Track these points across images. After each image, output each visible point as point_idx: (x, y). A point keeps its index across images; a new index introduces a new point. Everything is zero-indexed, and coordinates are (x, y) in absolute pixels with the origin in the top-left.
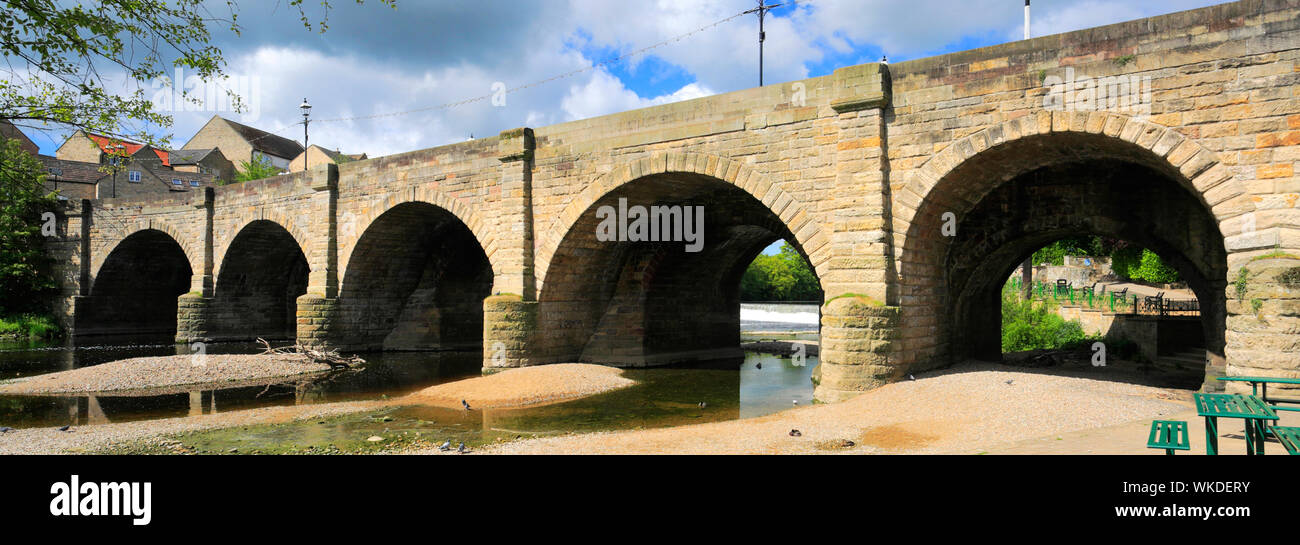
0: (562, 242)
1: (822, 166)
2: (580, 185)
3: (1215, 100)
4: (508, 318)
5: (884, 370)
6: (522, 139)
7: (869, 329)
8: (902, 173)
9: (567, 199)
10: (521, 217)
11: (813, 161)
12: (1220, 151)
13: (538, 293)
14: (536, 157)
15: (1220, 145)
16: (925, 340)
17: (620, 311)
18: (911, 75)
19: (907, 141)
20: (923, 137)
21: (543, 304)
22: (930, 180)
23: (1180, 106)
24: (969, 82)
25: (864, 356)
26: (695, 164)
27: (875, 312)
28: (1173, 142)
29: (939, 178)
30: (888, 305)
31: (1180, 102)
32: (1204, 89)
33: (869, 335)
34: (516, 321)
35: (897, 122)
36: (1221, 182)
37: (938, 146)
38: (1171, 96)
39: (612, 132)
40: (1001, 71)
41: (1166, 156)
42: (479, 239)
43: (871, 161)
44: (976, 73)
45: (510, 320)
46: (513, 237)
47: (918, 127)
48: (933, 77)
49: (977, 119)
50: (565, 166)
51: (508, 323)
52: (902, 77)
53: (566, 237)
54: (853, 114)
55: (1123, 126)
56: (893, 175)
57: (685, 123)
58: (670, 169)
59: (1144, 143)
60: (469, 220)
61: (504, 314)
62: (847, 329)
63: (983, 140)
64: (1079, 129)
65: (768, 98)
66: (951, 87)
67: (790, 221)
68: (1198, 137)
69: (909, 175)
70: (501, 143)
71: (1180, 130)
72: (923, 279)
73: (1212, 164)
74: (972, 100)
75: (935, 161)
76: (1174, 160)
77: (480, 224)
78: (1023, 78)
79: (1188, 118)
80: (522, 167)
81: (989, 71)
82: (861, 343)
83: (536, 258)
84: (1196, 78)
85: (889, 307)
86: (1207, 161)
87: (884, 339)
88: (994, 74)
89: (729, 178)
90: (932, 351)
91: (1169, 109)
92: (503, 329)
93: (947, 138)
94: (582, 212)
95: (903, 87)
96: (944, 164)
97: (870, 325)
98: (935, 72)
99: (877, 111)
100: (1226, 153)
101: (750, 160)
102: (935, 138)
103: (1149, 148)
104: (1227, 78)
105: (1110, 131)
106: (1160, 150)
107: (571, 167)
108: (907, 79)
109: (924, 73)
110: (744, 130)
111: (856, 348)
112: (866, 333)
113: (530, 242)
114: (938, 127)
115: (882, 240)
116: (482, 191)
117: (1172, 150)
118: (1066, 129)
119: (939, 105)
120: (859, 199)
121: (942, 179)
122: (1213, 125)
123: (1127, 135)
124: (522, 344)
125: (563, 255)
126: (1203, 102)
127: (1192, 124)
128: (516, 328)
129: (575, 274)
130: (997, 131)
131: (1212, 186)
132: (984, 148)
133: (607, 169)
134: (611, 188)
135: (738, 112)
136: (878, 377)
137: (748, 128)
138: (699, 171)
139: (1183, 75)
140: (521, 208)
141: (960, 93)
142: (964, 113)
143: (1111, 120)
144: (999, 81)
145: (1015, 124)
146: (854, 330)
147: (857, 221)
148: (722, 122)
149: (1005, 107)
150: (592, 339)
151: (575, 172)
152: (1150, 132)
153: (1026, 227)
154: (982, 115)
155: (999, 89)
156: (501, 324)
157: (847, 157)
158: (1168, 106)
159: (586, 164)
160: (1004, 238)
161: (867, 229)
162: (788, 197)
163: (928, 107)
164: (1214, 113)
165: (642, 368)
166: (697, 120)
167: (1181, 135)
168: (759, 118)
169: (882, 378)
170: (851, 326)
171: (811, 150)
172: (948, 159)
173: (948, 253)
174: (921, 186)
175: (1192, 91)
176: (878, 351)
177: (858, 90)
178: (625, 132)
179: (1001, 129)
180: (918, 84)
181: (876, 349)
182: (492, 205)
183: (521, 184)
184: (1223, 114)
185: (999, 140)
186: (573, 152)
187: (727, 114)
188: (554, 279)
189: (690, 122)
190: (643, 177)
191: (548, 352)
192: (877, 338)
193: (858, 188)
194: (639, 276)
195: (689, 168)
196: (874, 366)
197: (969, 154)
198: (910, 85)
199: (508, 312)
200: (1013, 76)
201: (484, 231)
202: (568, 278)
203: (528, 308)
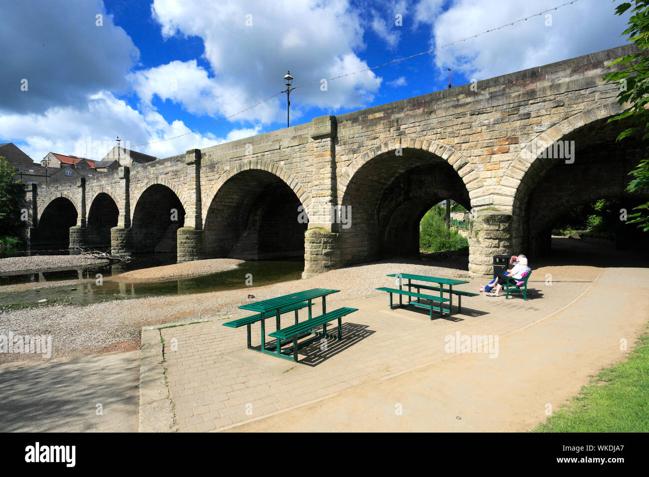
0: (212, 203)
1: (310, 166)
2: (217, 176)
3: (468, 131)
4: (187, 238)
5: (330, 263)
6: (194, 154)
7: (322, 244)
8: (341, 169)
9: (213, 182)
10: (194, 191)
11: (307, 163)
12: (470, 157)
13: (203, 226)
14: (202, 163)
15: (470, 154)
16: (358, 248)
17: (248, 234)
18: (345, 121)
19: (342, 153)
20: (349, 151)
21: (206, 231)
22: (352, 172)
23: (453, 135)
24: (368, 124)
25: (319, 257)
26: (261, 166)
27: (325, 236)
28: (450, 153)
29: (355, 171)
30: (332, 232)
31: (453, 133)
32: (463, 126)
33: (322, 247)
34: (192, 239)
35: (339, 144)
36: (470, 172)
37: (355, 155)
38: (450, 130)
39: (230, 150)
40: (380, 119)
41: (447, 159)
42: (181, 201)
43: (327, 163)
44: (371, 120)
45: (189, 239)
46: (192, 200)
47: (347, 146)
48: (353, 122)
49: (371, 142)
50: (212, 167)
51: (187, 241)
52: (342, 122)
53: (214, 200)
54: (320, 140)
55: (430, 145)
56: (338, 170)
57: (257, 146)
58: (252, 168)
59: (438, 153)
60: (177, 193)
61: (185, 236)
62: (311, 244)
63: (373, 153)
64: (412, 147)
65: (289, 133)
66: (360, 127)
67: (297, 192)
68: (460, 150)
69: (344, 170)
70: (187, 156)
71: (453, 147)
72: (358, 220)
73: (466, 163)
74: (369, 133)
75: (354, 163)
76: (450, 162)
77: (181, 194)
78: (389, 122)
79: (456, 140)
80: (195, 167)
81: (376, 119)
82: (317, 251)
83: (203, 210)
84: (460, 120)
85: (333, 234)
86: (464, 162)
87: (329, 249)
88: (378, 120)
89: (274, 172)
90: (366, 254)
91: (449, 136)
92: (185, 243)
93: (359, 151)
94: (219, 188)
95: (342, 127)
96: (358, 165)
97: (322, 242)
98: (354, 120)
99: (329, 139)
100: (472, 158)
101: (282, 163)
102: (354, 152)
103: (440, 156)
104: (473, 120)
105: (424, 148)
106: (445, 157)
107: (214, 167)
108: (343, 123)
109: (350, 120)
110: (280, 149)
111: (315, 253)
112: (320, 246)
113: (199, 203)
114: (355, 147)
115: (331, 201)
116: (182, 179)
117: (450, 157)
118: (406, 147)
119: (356, 135)
120: (321, 181)
121: (357, 171)
122: (466, 144)
123: (431, 150)
124: (195, 250)
125: (214, 209)
126: (463, 132)
127: (458, 144)
128: (192, 243)
129: (223, 217)
130: (379, 148)
131: (466, 174)
132: (373, 157)
133: (227, 168)
134: (229, 177)
135: (277, 140)
136: (326, 267)
137: (281, 147)
138: (263, 169)
139: (455, 119)
140: (194, 187)
141: (364, 130)
142: (366, 139)
143: (425, 142)
144: (380, 123)
145: (386, 144)
146: (315, 244)
147: (321, 192)
148: (271, 145)
149: (382, 136)
150: (234, 247)
151: (216, 170)
152: (441, 148)
153: (411, 194)
154: (373, 140)
155: (380, 127)
156: (184, 241)
157: (318, 162)
158: (448, 135)
159: (219, 165)
160: (402, 200)
161: (325, 196)
162: (296, 181)
163: (351, 136)
164: (467, 138)
165: (257, 260)
166: (262, 145)
167: (453, 149)
168: (285, 143)
169: (328, 268)
170: (313, 243)
171: (305, 158)
172: (359, 162)
173: (377, 207)
174: (348, 175)
175: (458, 127)
176: (326, 254)
177: (321, 129)
178: (235, 151)
179: (380, 147)
180: (348, 126)
181: (325, 253)
182: (186, 185)
183: (194, 175)
184: (471, 138)
185: (379, 153)
186: (215, 160)
187: (273, 141)
188: (211, 220)
189: (259, 146)
190: (241, 172)
191: (209, 253)
192: (326, 249)
193: (322, 176)
194: (257, 218)
195: (259, 167)
196: (324, 262)
197: (367, 159)
198: (345, 126)
199: (187, 235)
200: (385, 121)
201: (183, 197)
202: (219, 219)
203: (198, 233)
